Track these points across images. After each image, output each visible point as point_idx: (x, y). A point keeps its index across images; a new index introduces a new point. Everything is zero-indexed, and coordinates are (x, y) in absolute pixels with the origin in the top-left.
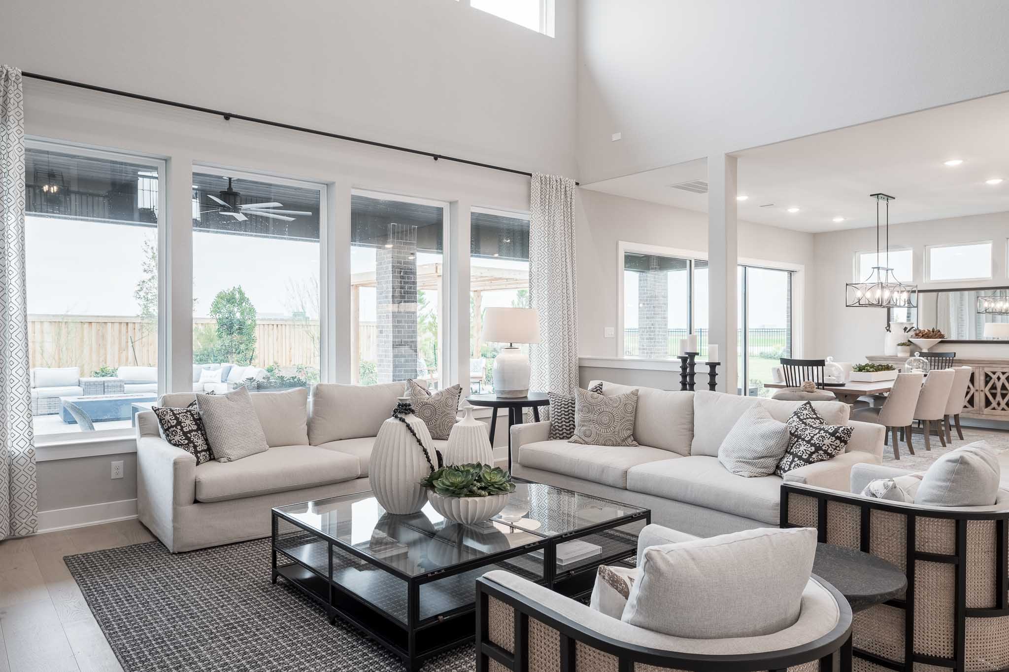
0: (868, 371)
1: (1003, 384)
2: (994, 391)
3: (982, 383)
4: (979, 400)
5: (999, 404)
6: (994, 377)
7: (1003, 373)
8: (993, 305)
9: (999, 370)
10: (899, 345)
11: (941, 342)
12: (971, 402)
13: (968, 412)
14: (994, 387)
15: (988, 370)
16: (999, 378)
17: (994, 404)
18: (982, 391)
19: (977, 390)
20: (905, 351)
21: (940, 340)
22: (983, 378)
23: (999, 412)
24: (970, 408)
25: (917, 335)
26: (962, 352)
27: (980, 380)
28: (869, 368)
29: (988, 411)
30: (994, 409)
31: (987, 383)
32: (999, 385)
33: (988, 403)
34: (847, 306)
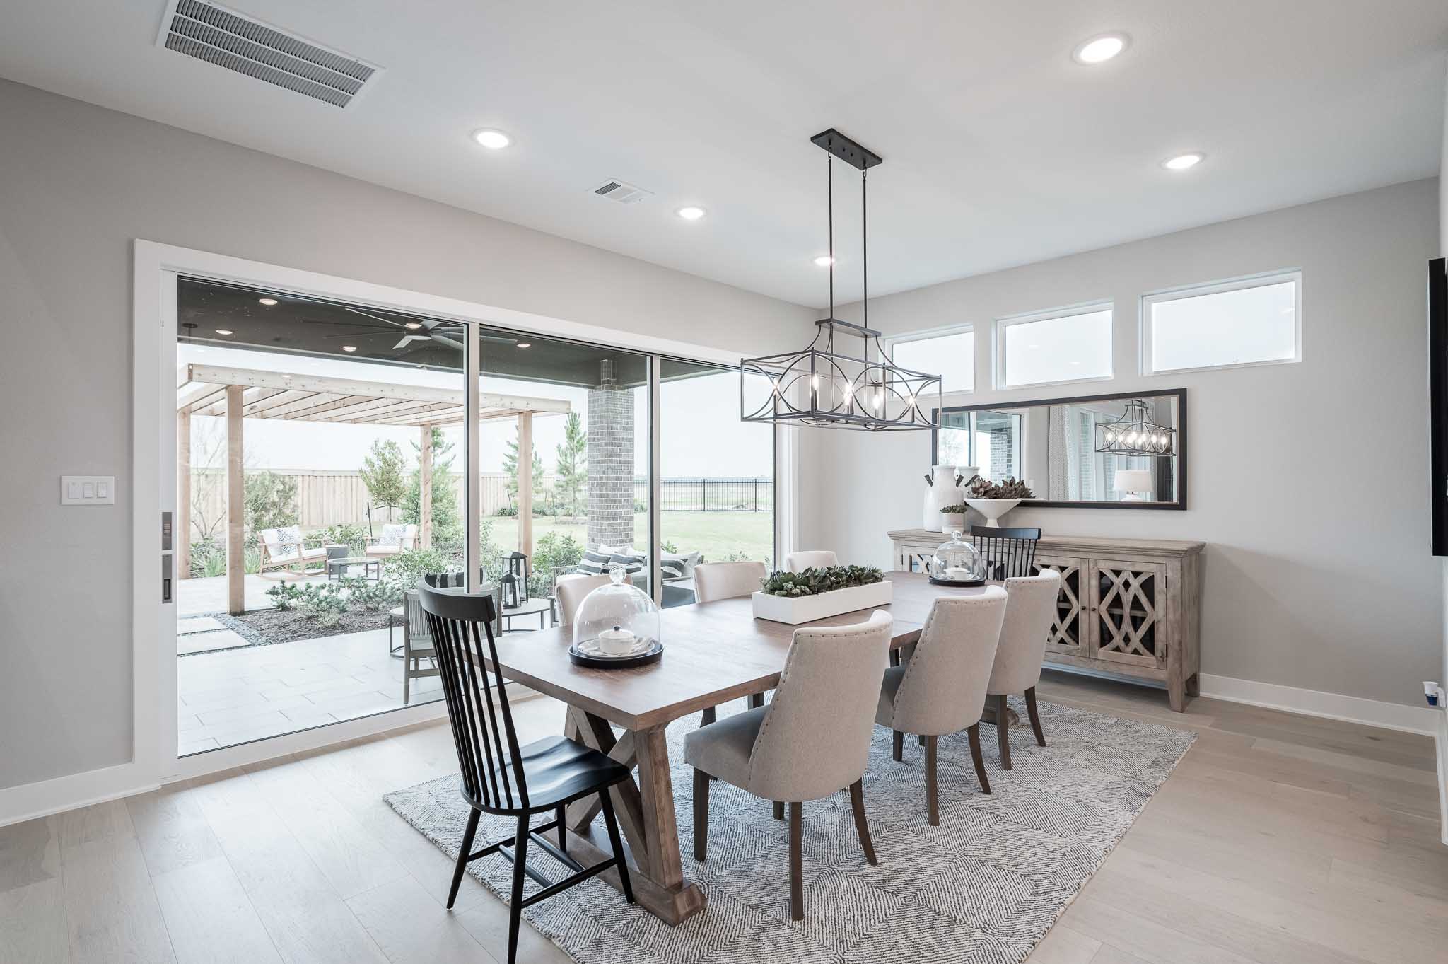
0: (789, 594)
1: (1136, 598)
2: (1117, 611)
3: (1095, 593)
4: (1089, 628)
5: (1127, 639)
6: (1118, 581)
7: (1136, 574)
8: (1120, 438)
9: (1127, 568)
10: (944, 510)
11: (1022, 505)
12: (1074, 629)
13: (1068, 653)
14: (1117, 601)
15: (1105, 566)
16: (1127, 585)
17: (1118, 640)
18: (1094, 610)
19: (1084, 608)
20: (954, 524)
21: (1019, 500)
22: (1094, 582)
23: (1126, 657)
24: (1071, 646)
25: (975, 491)
26: (1055, 525)
27: (1090, 586)
28: (790, 585)
29: (1104, 652)
30: (1117, 649)
31: (1103, 592)
32: (1127, 599)
33: (1106, 637)
34: (744, 419)
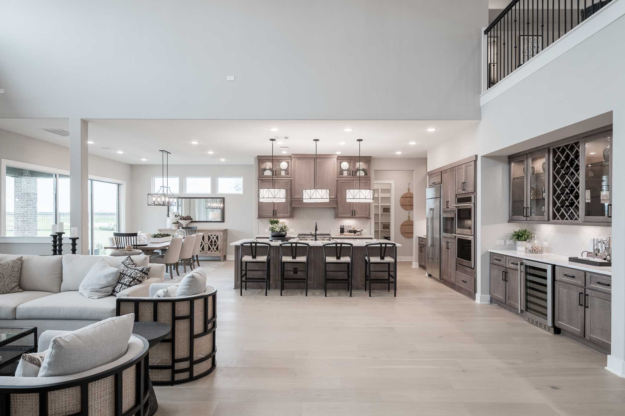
1: (215, 240)
2: (211, 243)
3: (207, 240)
4: (206, 248)
5: (213, 249)
6: (212, 237)
7: (215, 235)
8: (212, 205)
9: (213, 234)
10: (173, 223)
11: (191, 222)
12: (203, 249)
13: (202, 253)
14: (211, 242)
15: (209, 234)
16: (213, 238)
17: (212, 249)
18: (207, 243)
19: (205, 243)
20: (176, 227)
21: (191, 221)
22: (207, 238)
23: (213, 252)
24: (203, 252)
25: (181, 218)
26: (199, 226)
27: (206, 238)
28: (159, 236)
29: (209, 252)
30: (212, 251)
31: (209, 239)
32: (213, 241)
33: (209, 249)
34: (148, 205)
